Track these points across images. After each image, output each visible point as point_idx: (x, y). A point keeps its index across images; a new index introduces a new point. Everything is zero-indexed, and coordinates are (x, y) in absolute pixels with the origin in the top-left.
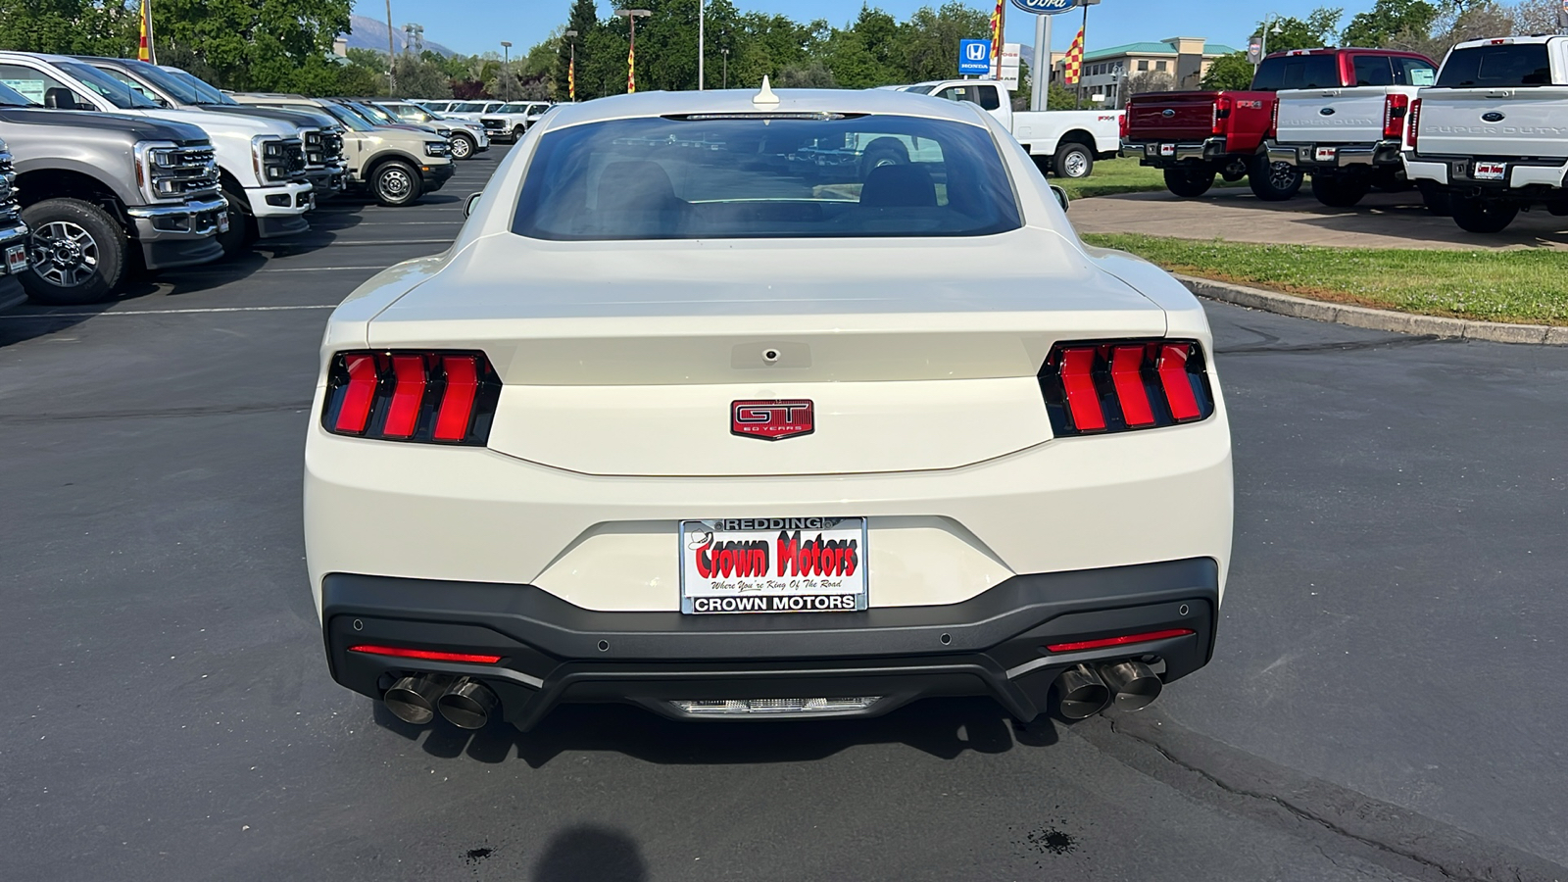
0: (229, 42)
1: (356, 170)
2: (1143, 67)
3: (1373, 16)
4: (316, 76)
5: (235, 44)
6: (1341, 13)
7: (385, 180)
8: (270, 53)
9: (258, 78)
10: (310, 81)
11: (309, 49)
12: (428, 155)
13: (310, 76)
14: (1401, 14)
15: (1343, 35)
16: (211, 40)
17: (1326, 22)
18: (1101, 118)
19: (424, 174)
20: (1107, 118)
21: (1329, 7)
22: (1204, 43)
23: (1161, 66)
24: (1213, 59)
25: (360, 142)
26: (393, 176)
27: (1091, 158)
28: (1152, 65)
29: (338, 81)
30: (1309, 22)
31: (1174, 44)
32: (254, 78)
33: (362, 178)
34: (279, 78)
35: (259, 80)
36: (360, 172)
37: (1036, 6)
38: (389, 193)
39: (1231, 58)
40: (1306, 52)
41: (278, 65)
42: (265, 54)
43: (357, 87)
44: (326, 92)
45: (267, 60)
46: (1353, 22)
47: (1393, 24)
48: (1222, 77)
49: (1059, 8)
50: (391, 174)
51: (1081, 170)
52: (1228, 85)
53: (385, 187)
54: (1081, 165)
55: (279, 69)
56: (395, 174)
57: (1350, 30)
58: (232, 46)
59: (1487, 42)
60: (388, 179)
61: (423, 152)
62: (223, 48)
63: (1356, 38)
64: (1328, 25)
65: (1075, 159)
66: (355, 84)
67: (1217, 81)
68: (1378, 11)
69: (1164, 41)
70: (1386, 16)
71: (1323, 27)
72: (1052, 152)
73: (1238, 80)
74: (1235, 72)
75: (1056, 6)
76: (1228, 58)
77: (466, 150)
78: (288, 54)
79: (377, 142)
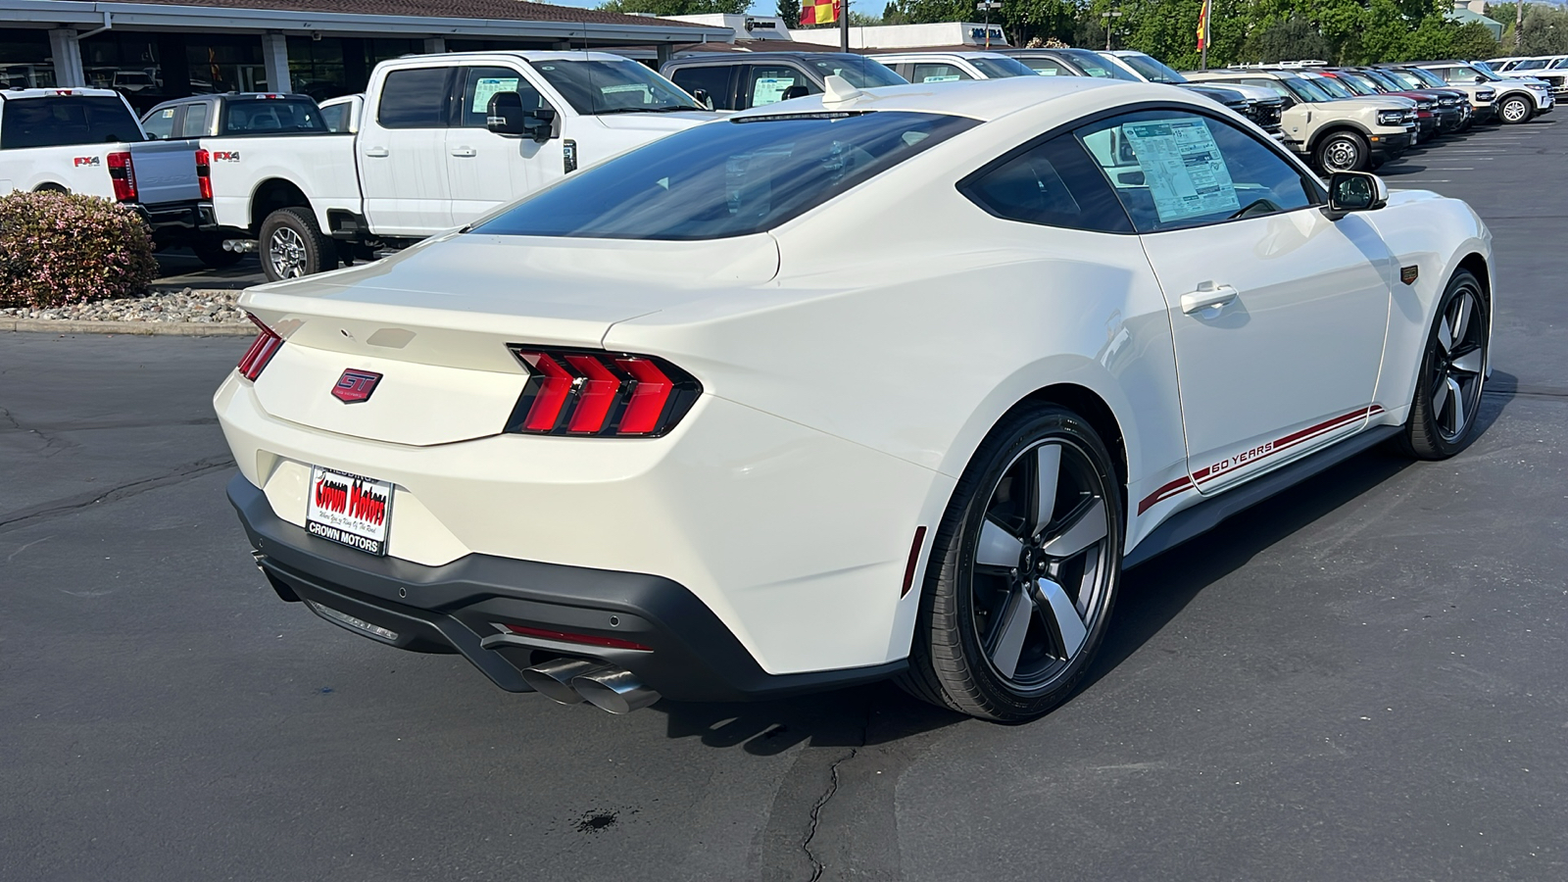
0: (1344, 11)
1: (1302, 142)
4: (1429, 38)
5: (1350, 13)
7: (1331, 152)
8: (1384, 18)
9: (1367, 44)
10: (1422, 44)
11: (1427, 10)
12: (1380, 124)
13: (1423, 38)
16: (1327, 10)
19: (1372, 145)
25: (1310, 114)
26: (1339, 148)
29: (1453, 42)
32: (1364, 46)
33: (1307, 150)
34: (1390, 43)
35: (1368, 47)
36: (1306, 144)
38: (1333, 164)
41: (1390, 30)
42: (1379, 20)
43: (1472, 47)
44: (1438, 54)
45: (1380, 26)
50: (1338, 145)
53: (1330, 159)
55: (1391, 34)
56: (1342, 146)
58: (1346, 14)
60: (1334, 151)
61: (1374, 121)
62: (1338, 18)
66: (1471, 44)
77: (1521, 113)
78: (1404, 17)
79: (1327, 113)
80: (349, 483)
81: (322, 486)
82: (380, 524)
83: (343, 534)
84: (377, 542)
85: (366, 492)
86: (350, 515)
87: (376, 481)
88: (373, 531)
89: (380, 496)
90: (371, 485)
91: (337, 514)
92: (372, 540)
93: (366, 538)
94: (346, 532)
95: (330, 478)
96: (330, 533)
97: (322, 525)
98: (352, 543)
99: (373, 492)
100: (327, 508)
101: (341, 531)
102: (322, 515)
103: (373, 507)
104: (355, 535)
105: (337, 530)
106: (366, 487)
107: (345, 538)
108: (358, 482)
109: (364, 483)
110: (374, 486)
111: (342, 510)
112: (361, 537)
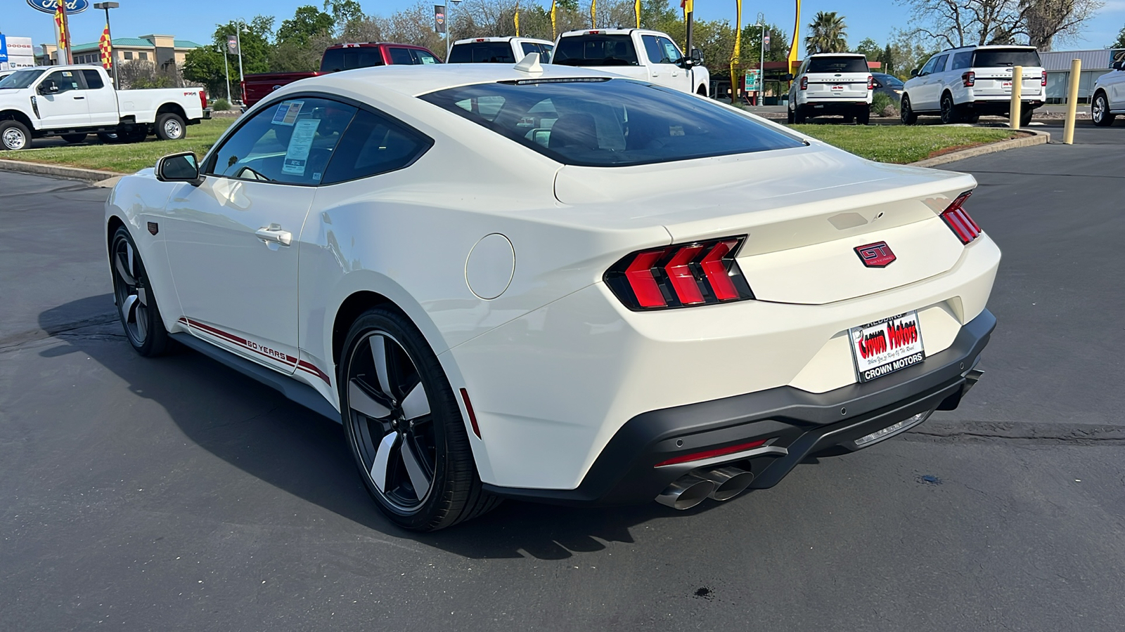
2: (128, 56)
3: (295, 22)
6: (274, 19)
14: (313, 21)
15: (277, 35)
17: (265, 25)
18: (185, 94)
20: (190, 94)
21: (265, 15)
22: (174, 39)
23: (143, 56)
24: (189, 51)
27: (183, 123)
28: (136, 55)
30: (253, 25)
31: (150, 39)
37: (50, 8)
39: (202, 51)
40: (356, 45)
46: (283, 25)
47: (310, 28)
48: (198, 64)
49: (71, 10)
51: (178, 133)
52: (204, 70)
54: (177, 129)
57: (282, 31)
59: (474, 40)
63: (287, 37)
64: (266, 28)
65: (171, 125)
67: (195, 67)
68: (298, 19)
69: (141, 38)
70: (304, 21)
71: (263, 29)
72: (152, 120)
73: (211, 66)
74: (207, 61)
75: (69, 8)
76: (200, 50)
80: (884, 327)
81: (863, 343)
82: (916, 341)
83: (894, 363)
84: (920, 352)
85: (898, 326)
86: (892, 349)
87: (904, 315)
88: (912, 348)
89: (910, 322)
90: (899, 320)
91: (882, 355)
92: (916, 354)
93: (912, 356)
94: (895, 361)
95: (867, 332)
96: (883, 370)
97: (874, 369)
98: (903, 365)
99: (904, 323)
100: (872, 355)
101: (892, 363)
102: (870, 362)
103: (906, 333)
104: (903, 359)
105: (888, 364)
106: (897, 323)
107: (896, 366)
108: (891, 323)
109: (895, 321)
110: (902, 319)
111: (884, 349)
112: (908, 357)
